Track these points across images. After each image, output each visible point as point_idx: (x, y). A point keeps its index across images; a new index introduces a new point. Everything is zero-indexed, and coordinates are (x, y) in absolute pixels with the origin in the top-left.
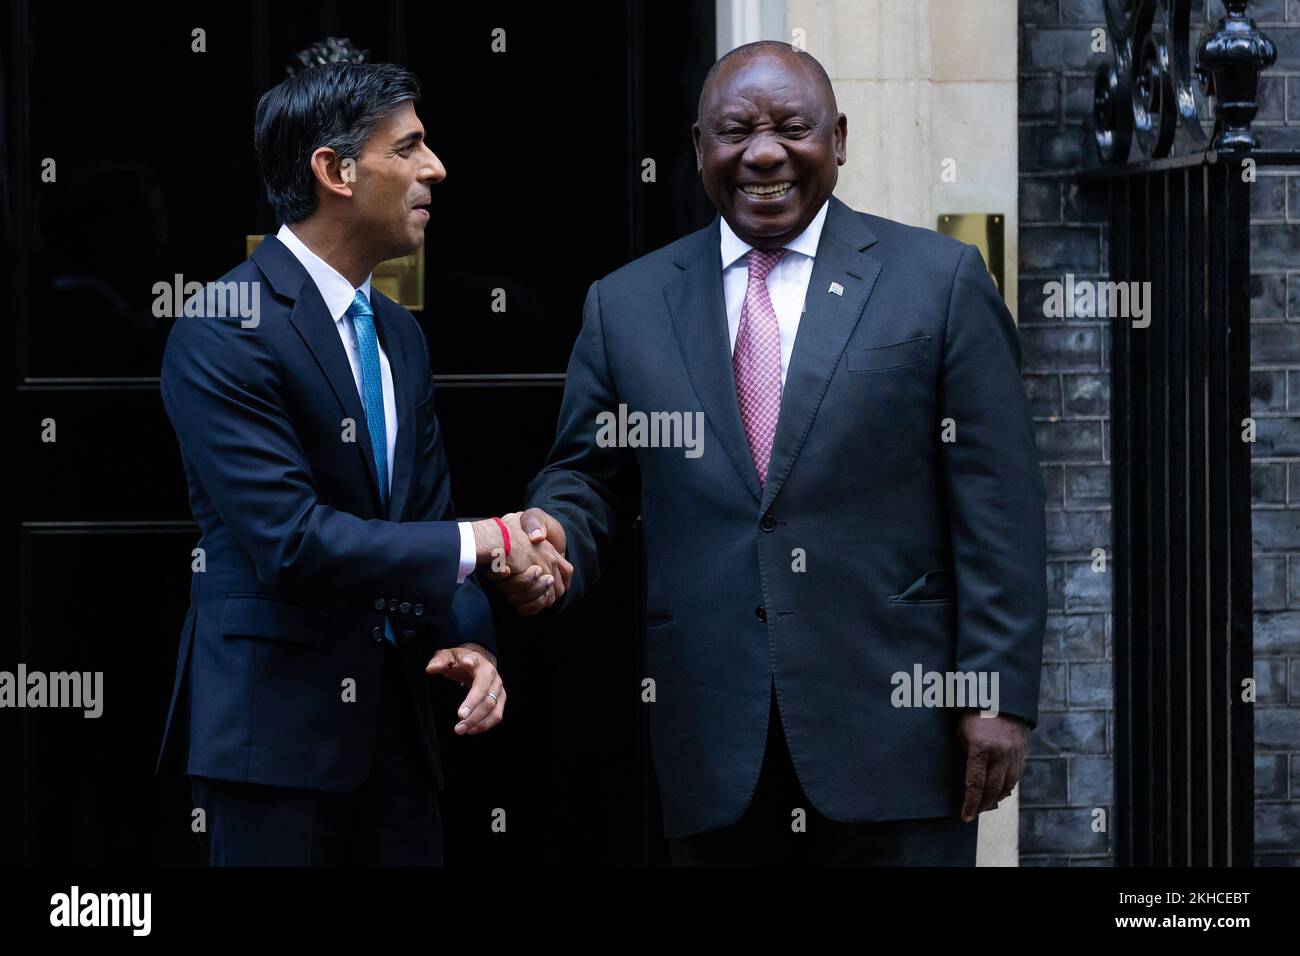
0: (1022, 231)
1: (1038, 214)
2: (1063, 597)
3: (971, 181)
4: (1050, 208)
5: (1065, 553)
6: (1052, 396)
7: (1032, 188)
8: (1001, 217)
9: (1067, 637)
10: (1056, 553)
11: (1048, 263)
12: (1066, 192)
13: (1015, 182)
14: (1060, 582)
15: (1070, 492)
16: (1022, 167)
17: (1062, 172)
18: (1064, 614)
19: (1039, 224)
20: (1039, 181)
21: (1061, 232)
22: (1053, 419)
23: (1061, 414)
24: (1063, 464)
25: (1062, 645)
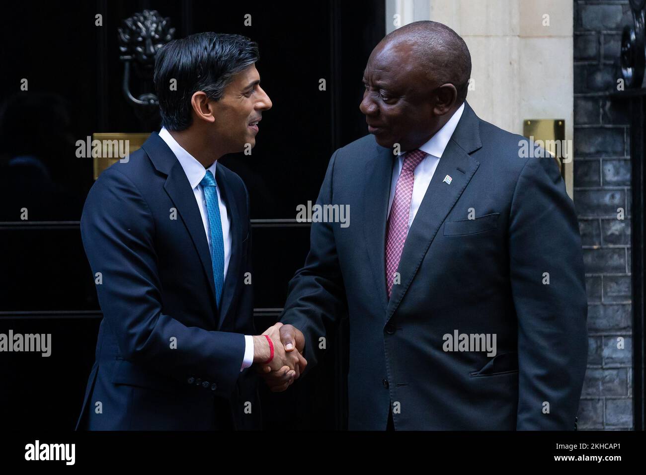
0: (576, 130)
1: (586, 120)
2: (601, 358)
3: (545, 99)
4: (593, 116)
5: (603, 330)
6: (594, 233)
7: (582, 103)
8: (563, 122)
9: (603, 383)
10: (597, 330)
11: (592, 150)
12: (604, 106)
13: (572, 99)
14: (599, 348)
15: (606, 293)
16: (576, 90)
17: (601, 94)
18: (603, 369)
19: (587, 126)
20: (586, 99)
21: (601, 131)
22: (595, 247)
23: (600, 244)
24: (602, 275)
25: (601, 388)
